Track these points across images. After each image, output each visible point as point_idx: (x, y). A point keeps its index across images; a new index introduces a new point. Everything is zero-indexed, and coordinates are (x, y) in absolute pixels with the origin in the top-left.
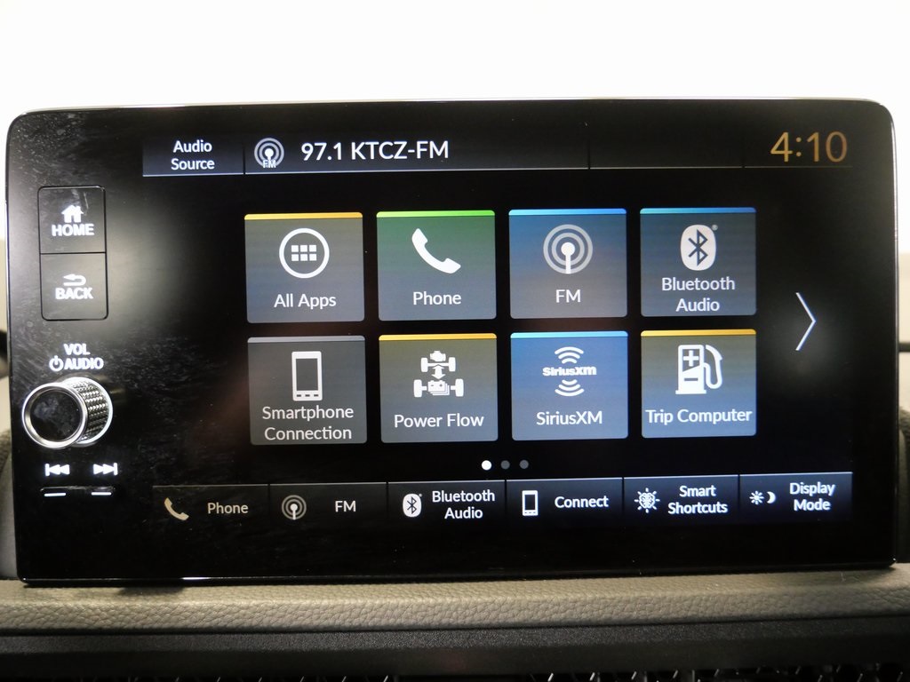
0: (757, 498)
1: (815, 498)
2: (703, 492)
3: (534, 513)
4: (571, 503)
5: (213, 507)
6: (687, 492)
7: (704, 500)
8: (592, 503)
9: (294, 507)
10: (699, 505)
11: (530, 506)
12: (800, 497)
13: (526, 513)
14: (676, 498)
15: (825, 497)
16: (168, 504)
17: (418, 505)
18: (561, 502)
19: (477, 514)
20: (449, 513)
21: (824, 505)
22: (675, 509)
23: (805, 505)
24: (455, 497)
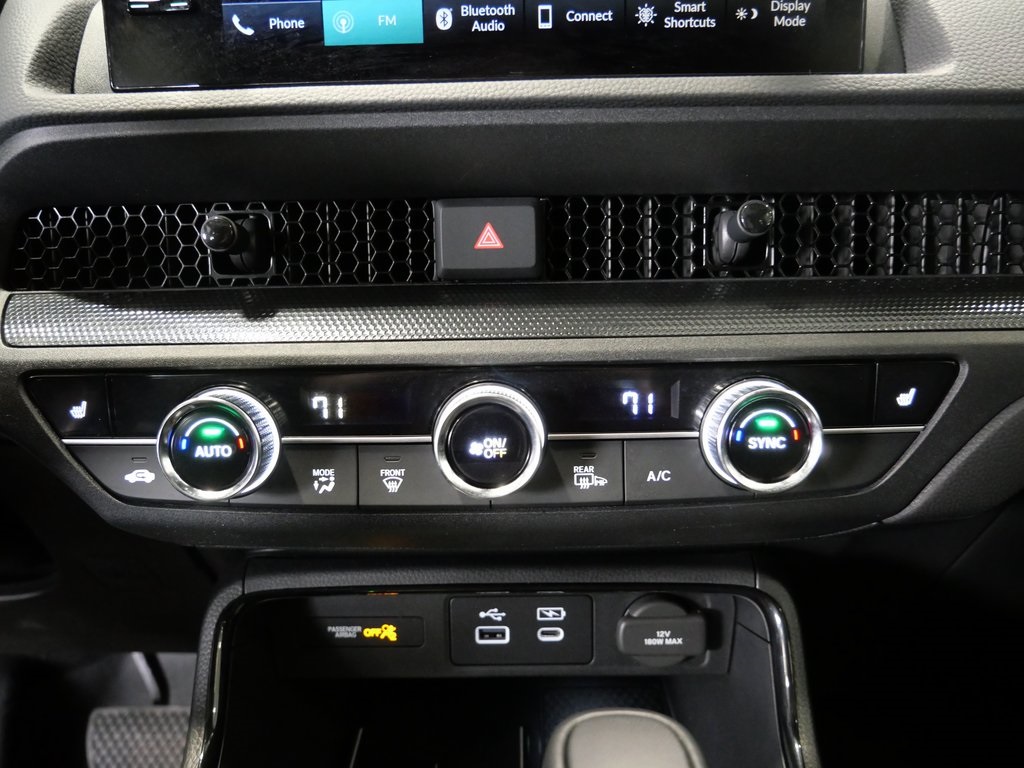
0: (741, 14)
1: (793, 14)
2: (695, 8)
3: (548, 26)
4: (580, 17)
5: (275, 22)
6: (680, 8)
7: (696, 15)
8: (598, 17)
9: (343, 22)
10: (691, 20)
11: (545, 19)
12: (780, 14)
13: (542, 26)
14: (671, 12)
15: (801, 14)
16: (236, 20)
17: (450, 19)
18: (572, 16)
19: (499, 27)
20: (476, 26)
21: (801, 22)
22: (670, 23)
23: (783, 22)
24: (481, 11)
